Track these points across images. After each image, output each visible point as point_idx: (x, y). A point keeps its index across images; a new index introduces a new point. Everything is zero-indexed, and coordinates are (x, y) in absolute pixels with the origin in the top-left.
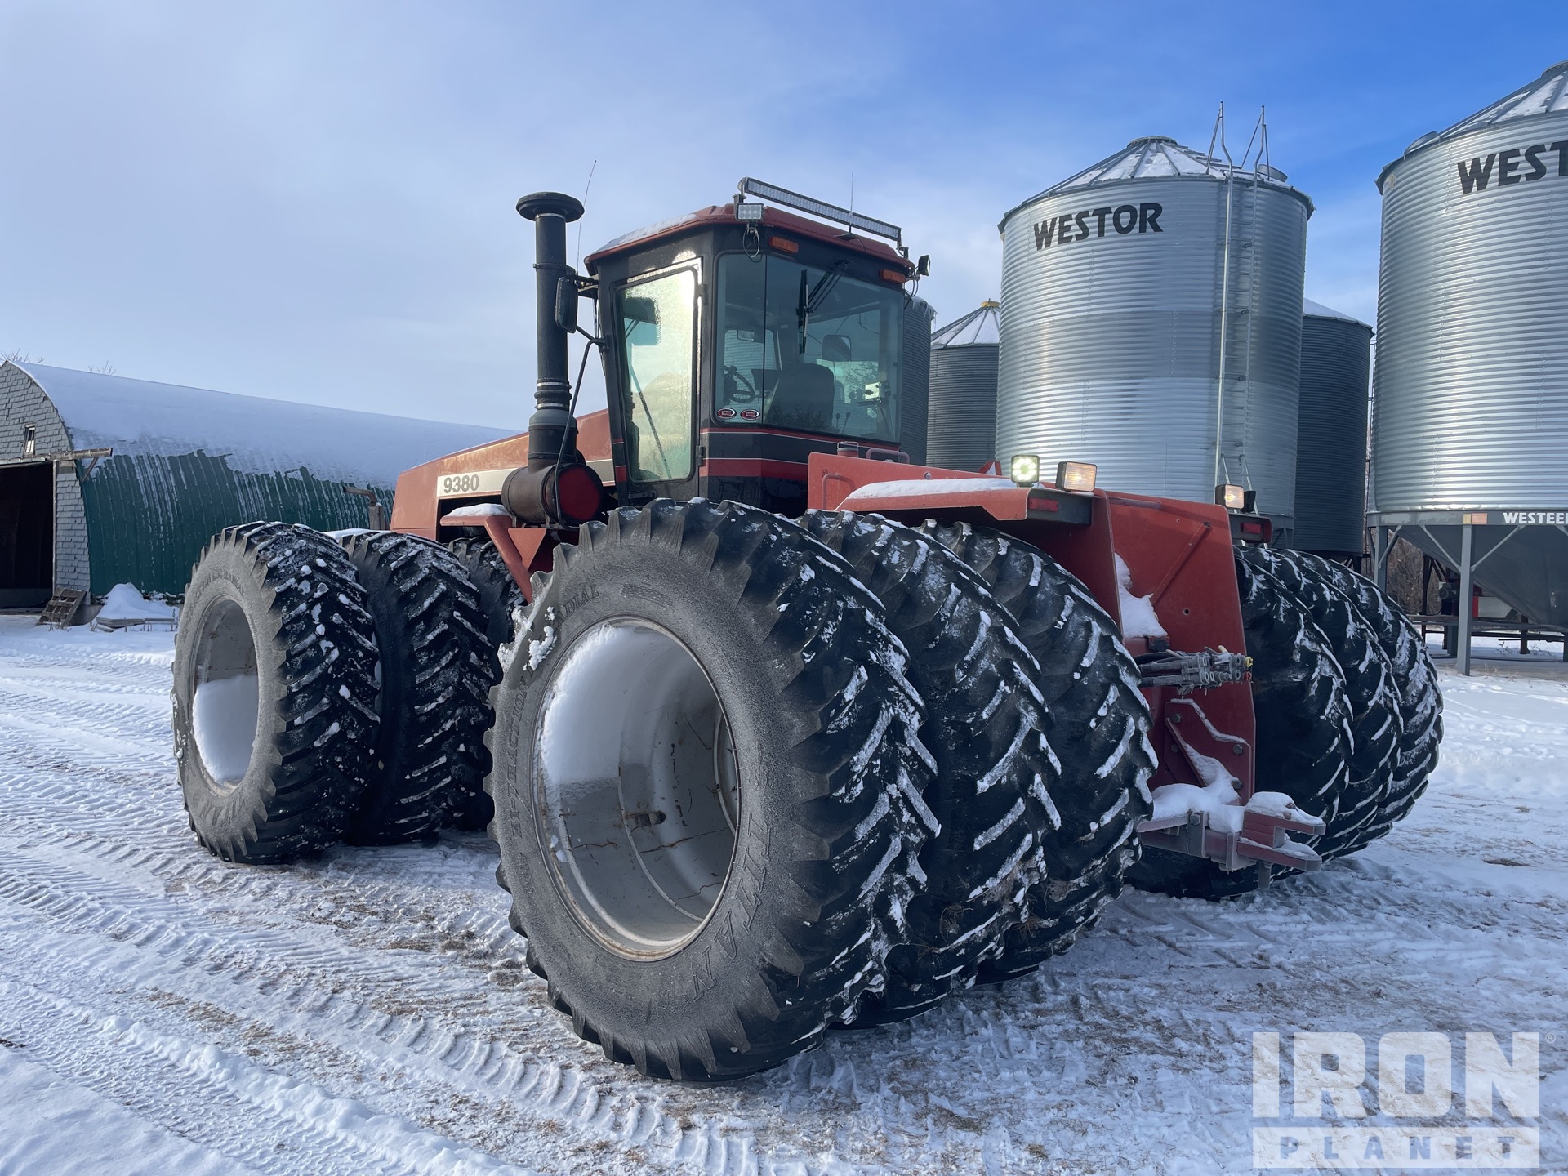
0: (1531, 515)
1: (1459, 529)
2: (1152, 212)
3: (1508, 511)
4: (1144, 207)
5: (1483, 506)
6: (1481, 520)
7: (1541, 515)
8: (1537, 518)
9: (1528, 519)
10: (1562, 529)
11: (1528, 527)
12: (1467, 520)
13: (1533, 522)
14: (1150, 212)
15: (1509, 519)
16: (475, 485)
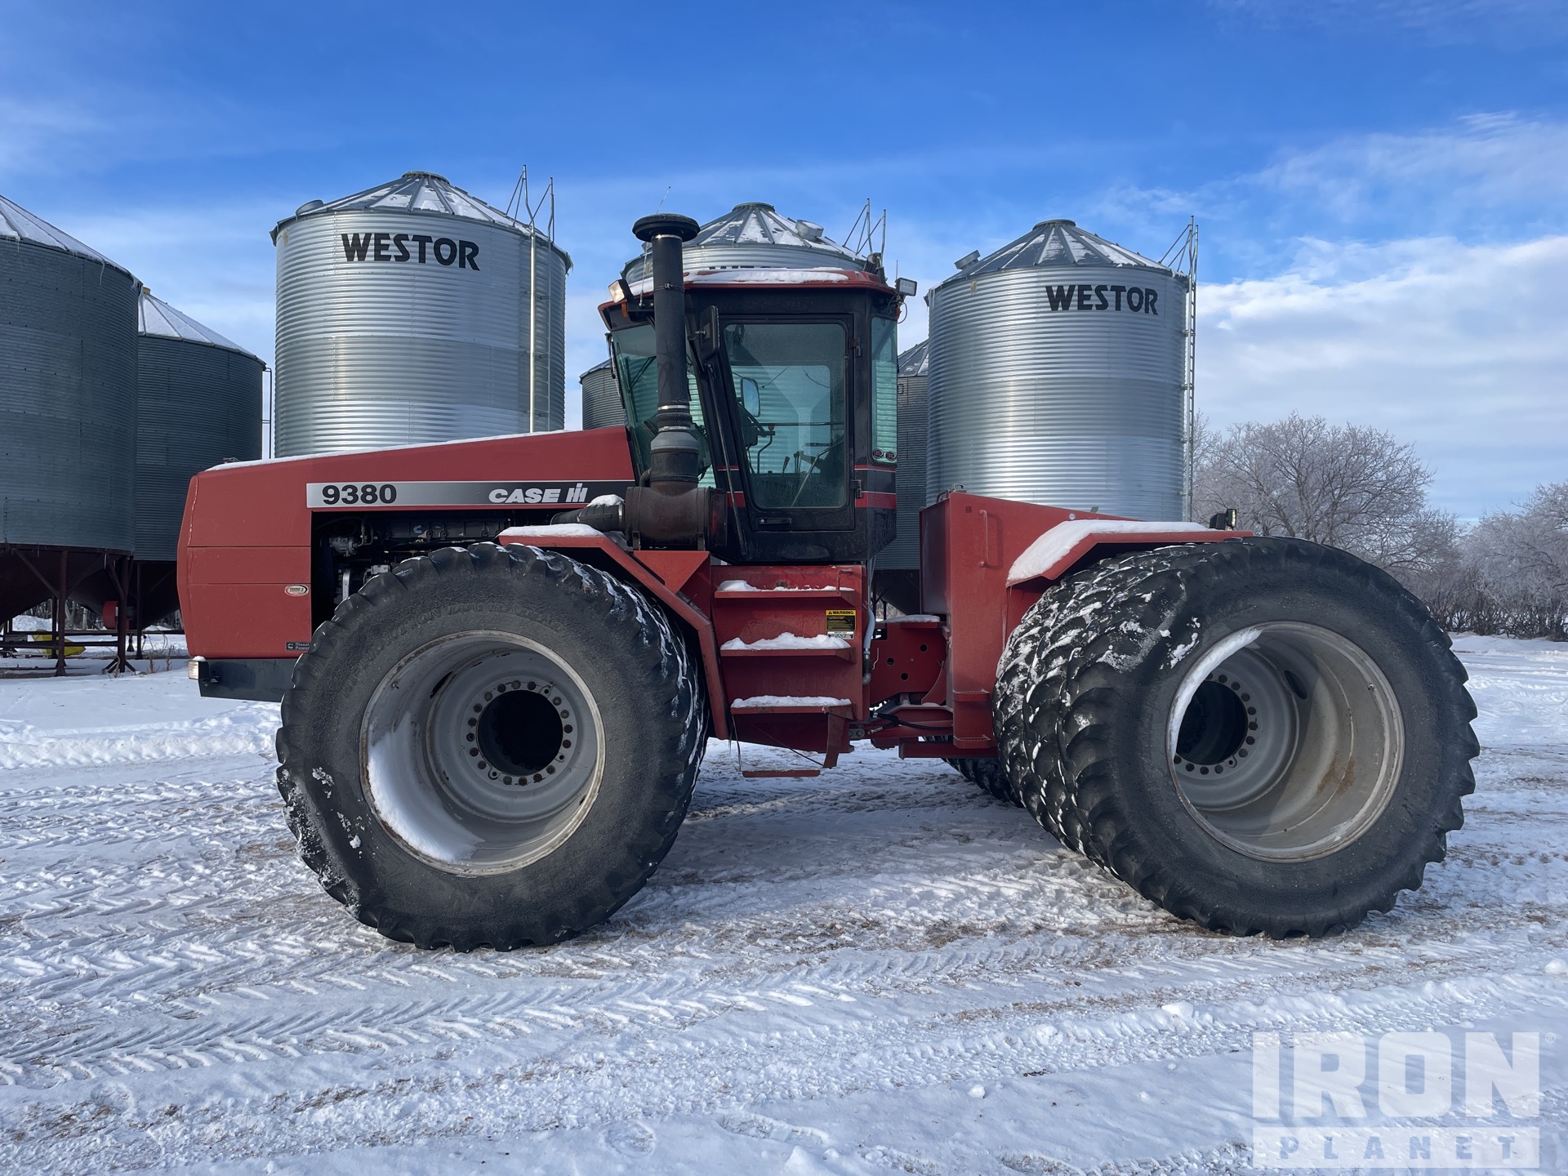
2: (471, 250)
4: (464, 244)
14: (469, 251)
16: (388, 496)
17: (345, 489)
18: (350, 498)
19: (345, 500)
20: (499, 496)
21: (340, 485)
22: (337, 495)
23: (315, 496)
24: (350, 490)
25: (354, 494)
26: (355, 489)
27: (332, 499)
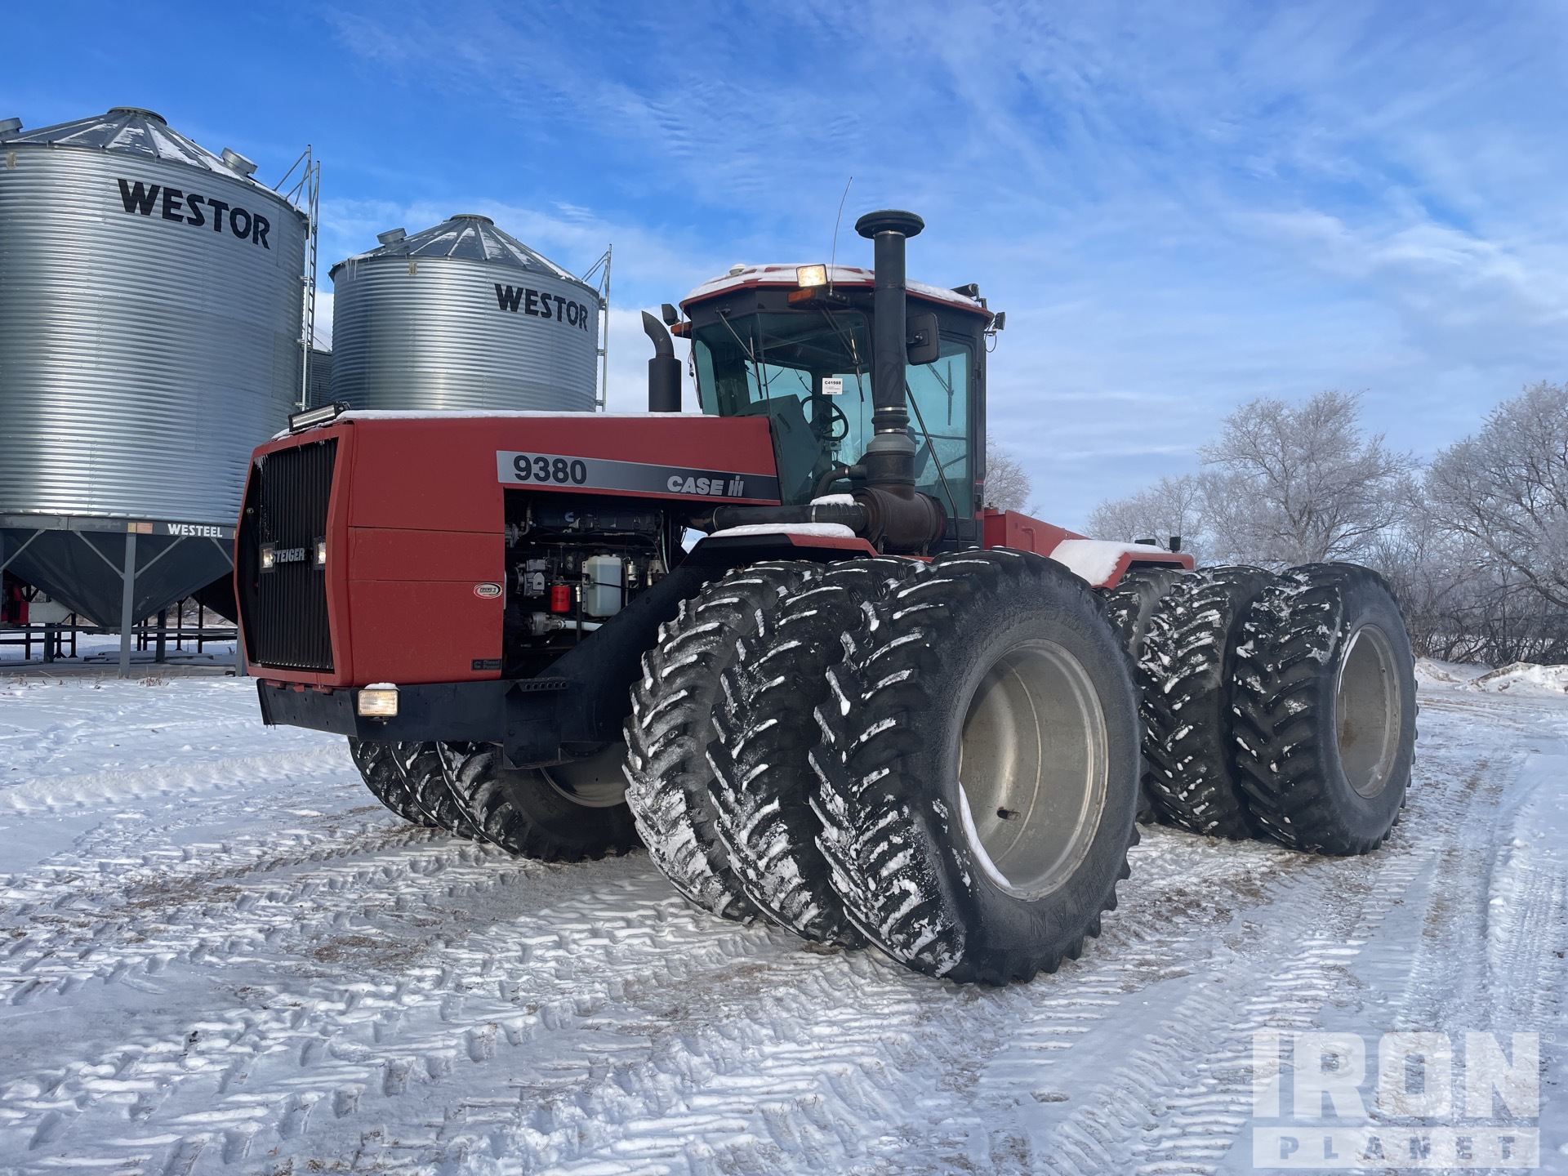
0: (191, 527)
1: (122, 536)
3: (172, 522)
5: (149, 516)
6: (146, 529)
7: (199, 528)
8: (196, 530)
9: (189, 531)
10: (215, 542)
11: (189, 538)
12: (132, 528)
13: (193, 534)
15: (173, 530)
16: (579, 476)
17: (537, 461)
18: (542, 474)
19: (537, 476)
20: (675, 484)
21: (532, 457)
22: (528, 469)
23: (506, 470)
24: (541, 464)
25: (545, 469)
26: (546, 462)
27: (523, 474)
